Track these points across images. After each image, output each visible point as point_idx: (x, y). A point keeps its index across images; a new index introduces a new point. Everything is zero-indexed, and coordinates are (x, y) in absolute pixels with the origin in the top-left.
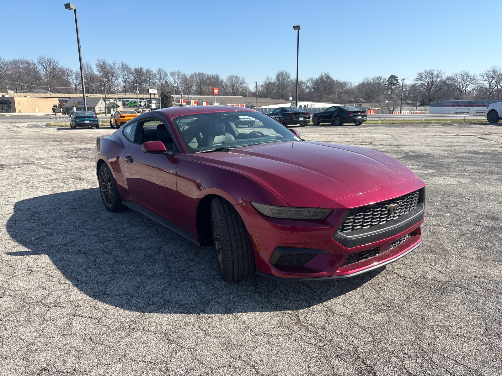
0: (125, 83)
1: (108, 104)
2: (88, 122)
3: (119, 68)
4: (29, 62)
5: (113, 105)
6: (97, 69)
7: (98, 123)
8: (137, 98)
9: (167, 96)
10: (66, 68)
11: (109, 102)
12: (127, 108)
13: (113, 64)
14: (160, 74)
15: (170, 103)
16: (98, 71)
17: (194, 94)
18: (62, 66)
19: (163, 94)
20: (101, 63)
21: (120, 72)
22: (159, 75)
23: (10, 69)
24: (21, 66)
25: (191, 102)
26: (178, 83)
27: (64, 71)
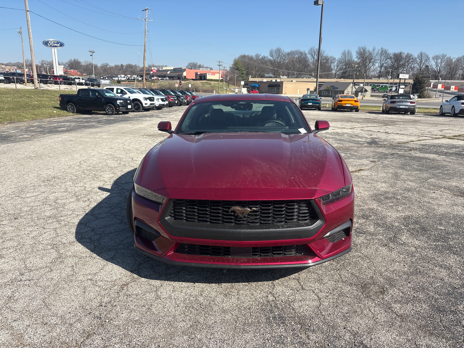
0: (381, 68)
1: (357, 88)
2: (311, 104)
3: (378, 54)
4: (302, 52)
5: (362, 89)
6: (357, 55)
7: (319, 106)
8: (388, 83)
9: (421, 81)
10: (331, 56)
11: (358, 86)
12: (377, 92)
13: (372, 50)
14: (421, 58)
15: (423, 88)
16: (357, 58)
17: (458, 79)
18: (327, 55)
19: (416, 78)
20: (362, 50)
21: (378, 58)
22: (419, 59)
23: (287, 58)
24: (295, 56)
25: (451, 88)
26: (440, 67)
27: (328, 59)
